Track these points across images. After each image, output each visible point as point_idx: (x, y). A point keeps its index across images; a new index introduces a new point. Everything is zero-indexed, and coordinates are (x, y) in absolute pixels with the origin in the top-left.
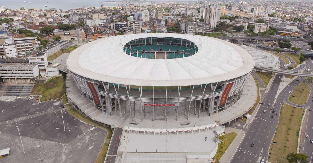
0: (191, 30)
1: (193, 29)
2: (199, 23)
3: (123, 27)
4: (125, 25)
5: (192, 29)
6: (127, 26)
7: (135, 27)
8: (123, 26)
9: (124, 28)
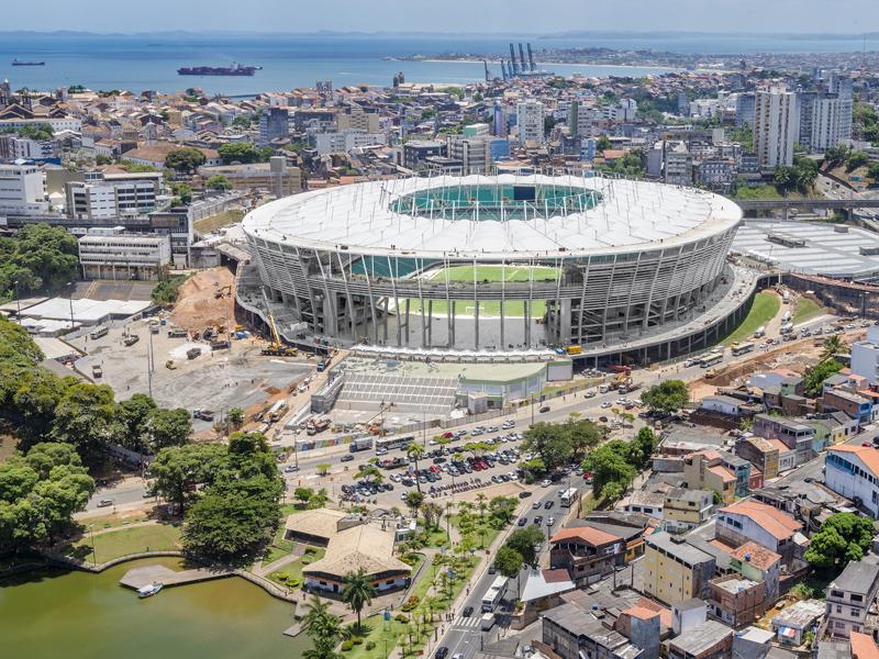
0: (678, 174)
1: (683, 171)
2: (724, 150)
3: (428, 158)
4: (435, 151)
5: (679, 171)
6: (445, 155)
7: (469, 159)
8: (431, 155)
9: (432, 162)
